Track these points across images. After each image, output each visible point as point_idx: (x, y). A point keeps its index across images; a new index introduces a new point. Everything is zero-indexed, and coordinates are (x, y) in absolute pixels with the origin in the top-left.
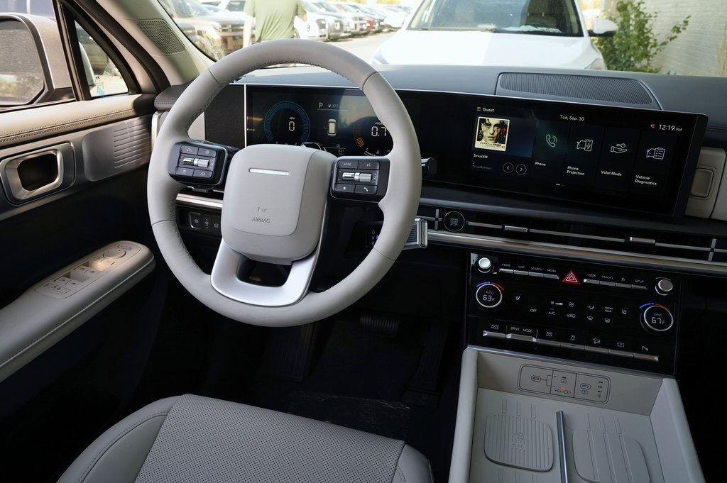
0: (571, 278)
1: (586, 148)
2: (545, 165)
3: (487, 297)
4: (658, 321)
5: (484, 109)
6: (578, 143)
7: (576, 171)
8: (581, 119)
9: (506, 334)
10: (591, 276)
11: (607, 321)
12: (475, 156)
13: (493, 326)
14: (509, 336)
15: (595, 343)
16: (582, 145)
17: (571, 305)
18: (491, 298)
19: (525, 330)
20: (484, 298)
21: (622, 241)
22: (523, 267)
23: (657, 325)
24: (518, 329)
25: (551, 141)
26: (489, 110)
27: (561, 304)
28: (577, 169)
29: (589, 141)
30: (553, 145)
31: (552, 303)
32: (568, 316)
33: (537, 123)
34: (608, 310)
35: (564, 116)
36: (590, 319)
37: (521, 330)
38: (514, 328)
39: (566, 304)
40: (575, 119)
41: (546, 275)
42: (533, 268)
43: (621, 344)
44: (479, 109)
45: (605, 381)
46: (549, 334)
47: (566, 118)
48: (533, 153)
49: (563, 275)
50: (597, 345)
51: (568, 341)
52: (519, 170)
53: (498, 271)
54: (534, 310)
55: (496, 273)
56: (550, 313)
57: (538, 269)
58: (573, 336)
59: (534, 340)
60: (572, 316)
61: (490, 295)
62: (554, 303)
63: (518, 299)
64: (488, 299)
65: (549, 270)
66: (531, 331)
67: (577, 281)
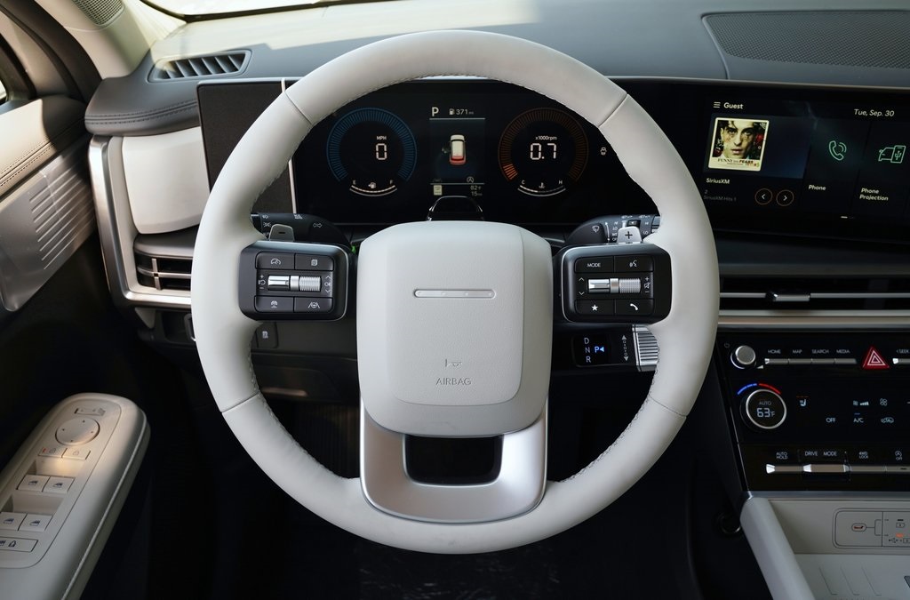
0: (875, 360)
1: (894, 159)
2: (824, 188)
3: (763, 411)
5: (727, 105)
6: (881, 151)
7: (874, 195)
8: (890, 113)
9: (802, 465)
10: (902, 351)
12: (708, 180)
13: (781, 457)
14: (808, 469)
16: (888, 154)
17: (883, 402)
18: (769, 413)
19: (826, 454)
20: (759, 413)
22: (800, 351)
24: (816, 453)
25: (837, 150)
26: (735, 107)
27: (867, 404)
28: (877, 192)
29: (900, 147)
30: (840, 157)
31: (855, 403)
32: (883, 421)
33: (816, 125)
35: (862, 110)
37: (820, 454)
38: (809, 453)
39: (875, 403)
40: (878, 114)
41: (838, 361)
42: (814, 352)
44: (717, 105)
46: (863, 455)
47: (864, 113)
48: (806, 170)
49: (862, 357)
51: (894, 462)
52: (781, 198)
53: (763, 363)
54: (832, 420)
55: (762, 367)
56: (855, 420)
57: (822, 351)
58: (898, 453)
59: (845, 468)
60: (888, 420)
61: (767, 406)
62: (859, 404)
63: (804, 404)
64: (765, 414)
65: (840, 351)
66: (835, 454)
67: (884, 364)
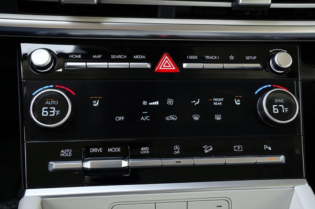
3: (49, 110)
4: (280, 109)
9: (83, 161)
10: (191, 57)
11: (218, 118)
13: (64, 153)
14: (88, 165)
15: (206, 151)
17: (170, 102)
18: (54, 112)
19: (110, 150)
20: (44, 112)
21: (228, 4)
22: (100, 56)
23: (281, 116)
24: (101, 149)
27: (157, 103)
31: (145, 103)
32: (167, 119)
34: (218, 102)
36: (196, 118)
37: (105, 150)
38: (94, 150)
39: (163, 102)
41: (133, 65)
42: (113, 57)
43: (238, 148)
45: (225, 204)
46: (145, 150)
49: (155, 62)
50: (209, 155)
51: (171, 155)
53: (63, 66)
54: (121, 118)
55: (61, 70)
56: (142, 118)
57: (120, 57)
58: (177, 147)
59: (125, 164)
60: (172, 118)
61: (52, 106)
62: (148, 103)
63: (96, 104)
64: (49, 113)
65: (137, 57)
66: (119, 150)
67: (174, 68)
